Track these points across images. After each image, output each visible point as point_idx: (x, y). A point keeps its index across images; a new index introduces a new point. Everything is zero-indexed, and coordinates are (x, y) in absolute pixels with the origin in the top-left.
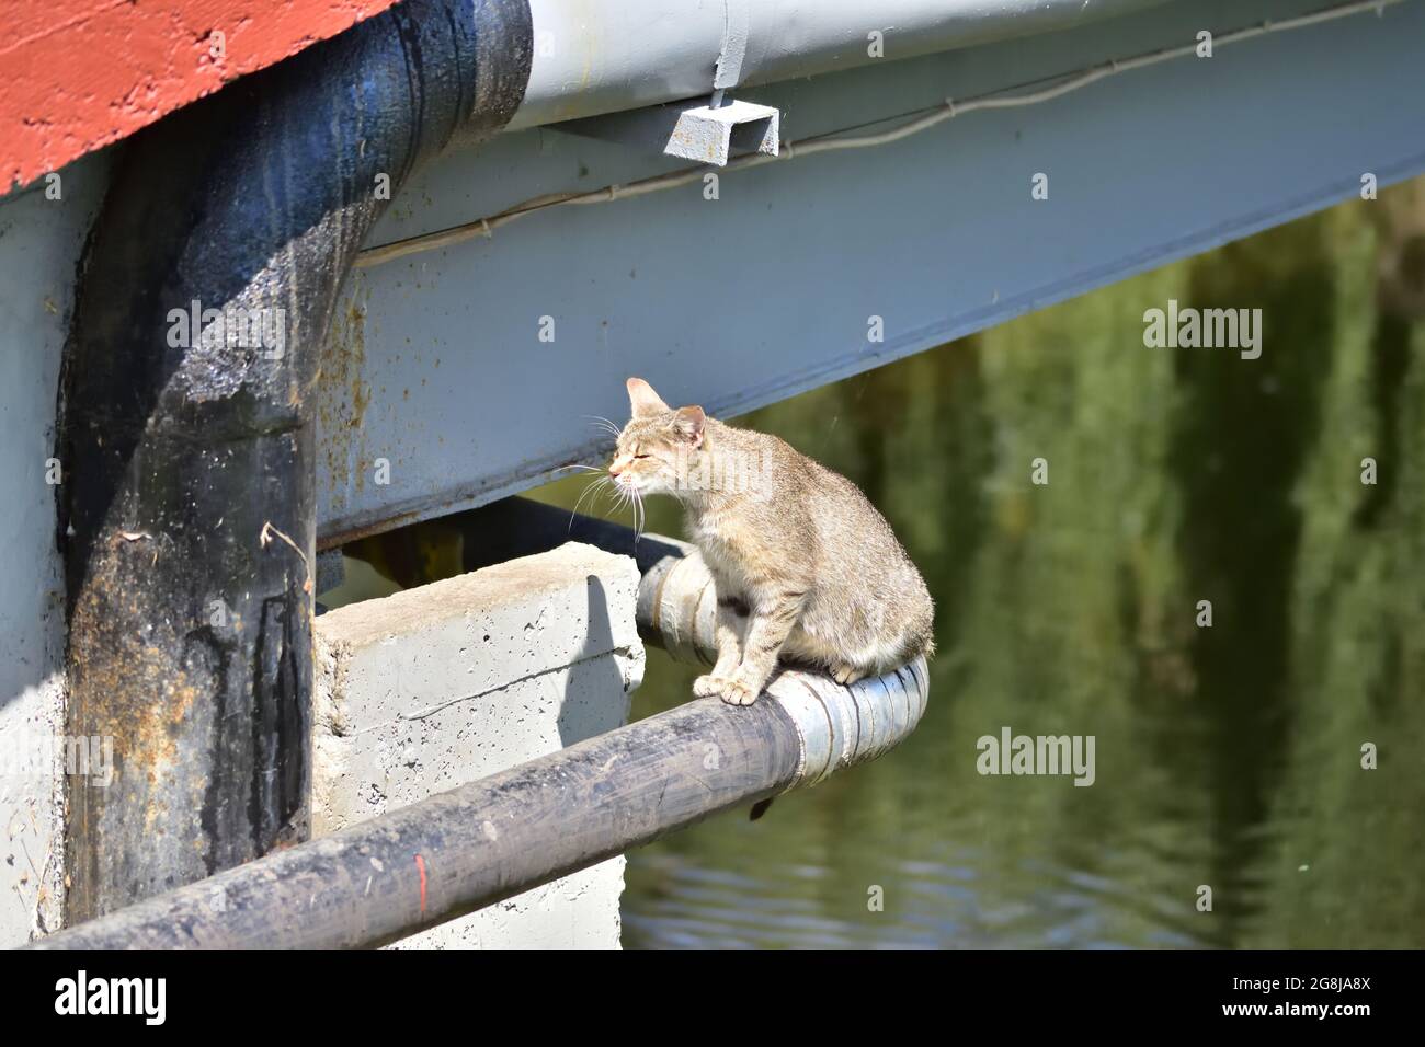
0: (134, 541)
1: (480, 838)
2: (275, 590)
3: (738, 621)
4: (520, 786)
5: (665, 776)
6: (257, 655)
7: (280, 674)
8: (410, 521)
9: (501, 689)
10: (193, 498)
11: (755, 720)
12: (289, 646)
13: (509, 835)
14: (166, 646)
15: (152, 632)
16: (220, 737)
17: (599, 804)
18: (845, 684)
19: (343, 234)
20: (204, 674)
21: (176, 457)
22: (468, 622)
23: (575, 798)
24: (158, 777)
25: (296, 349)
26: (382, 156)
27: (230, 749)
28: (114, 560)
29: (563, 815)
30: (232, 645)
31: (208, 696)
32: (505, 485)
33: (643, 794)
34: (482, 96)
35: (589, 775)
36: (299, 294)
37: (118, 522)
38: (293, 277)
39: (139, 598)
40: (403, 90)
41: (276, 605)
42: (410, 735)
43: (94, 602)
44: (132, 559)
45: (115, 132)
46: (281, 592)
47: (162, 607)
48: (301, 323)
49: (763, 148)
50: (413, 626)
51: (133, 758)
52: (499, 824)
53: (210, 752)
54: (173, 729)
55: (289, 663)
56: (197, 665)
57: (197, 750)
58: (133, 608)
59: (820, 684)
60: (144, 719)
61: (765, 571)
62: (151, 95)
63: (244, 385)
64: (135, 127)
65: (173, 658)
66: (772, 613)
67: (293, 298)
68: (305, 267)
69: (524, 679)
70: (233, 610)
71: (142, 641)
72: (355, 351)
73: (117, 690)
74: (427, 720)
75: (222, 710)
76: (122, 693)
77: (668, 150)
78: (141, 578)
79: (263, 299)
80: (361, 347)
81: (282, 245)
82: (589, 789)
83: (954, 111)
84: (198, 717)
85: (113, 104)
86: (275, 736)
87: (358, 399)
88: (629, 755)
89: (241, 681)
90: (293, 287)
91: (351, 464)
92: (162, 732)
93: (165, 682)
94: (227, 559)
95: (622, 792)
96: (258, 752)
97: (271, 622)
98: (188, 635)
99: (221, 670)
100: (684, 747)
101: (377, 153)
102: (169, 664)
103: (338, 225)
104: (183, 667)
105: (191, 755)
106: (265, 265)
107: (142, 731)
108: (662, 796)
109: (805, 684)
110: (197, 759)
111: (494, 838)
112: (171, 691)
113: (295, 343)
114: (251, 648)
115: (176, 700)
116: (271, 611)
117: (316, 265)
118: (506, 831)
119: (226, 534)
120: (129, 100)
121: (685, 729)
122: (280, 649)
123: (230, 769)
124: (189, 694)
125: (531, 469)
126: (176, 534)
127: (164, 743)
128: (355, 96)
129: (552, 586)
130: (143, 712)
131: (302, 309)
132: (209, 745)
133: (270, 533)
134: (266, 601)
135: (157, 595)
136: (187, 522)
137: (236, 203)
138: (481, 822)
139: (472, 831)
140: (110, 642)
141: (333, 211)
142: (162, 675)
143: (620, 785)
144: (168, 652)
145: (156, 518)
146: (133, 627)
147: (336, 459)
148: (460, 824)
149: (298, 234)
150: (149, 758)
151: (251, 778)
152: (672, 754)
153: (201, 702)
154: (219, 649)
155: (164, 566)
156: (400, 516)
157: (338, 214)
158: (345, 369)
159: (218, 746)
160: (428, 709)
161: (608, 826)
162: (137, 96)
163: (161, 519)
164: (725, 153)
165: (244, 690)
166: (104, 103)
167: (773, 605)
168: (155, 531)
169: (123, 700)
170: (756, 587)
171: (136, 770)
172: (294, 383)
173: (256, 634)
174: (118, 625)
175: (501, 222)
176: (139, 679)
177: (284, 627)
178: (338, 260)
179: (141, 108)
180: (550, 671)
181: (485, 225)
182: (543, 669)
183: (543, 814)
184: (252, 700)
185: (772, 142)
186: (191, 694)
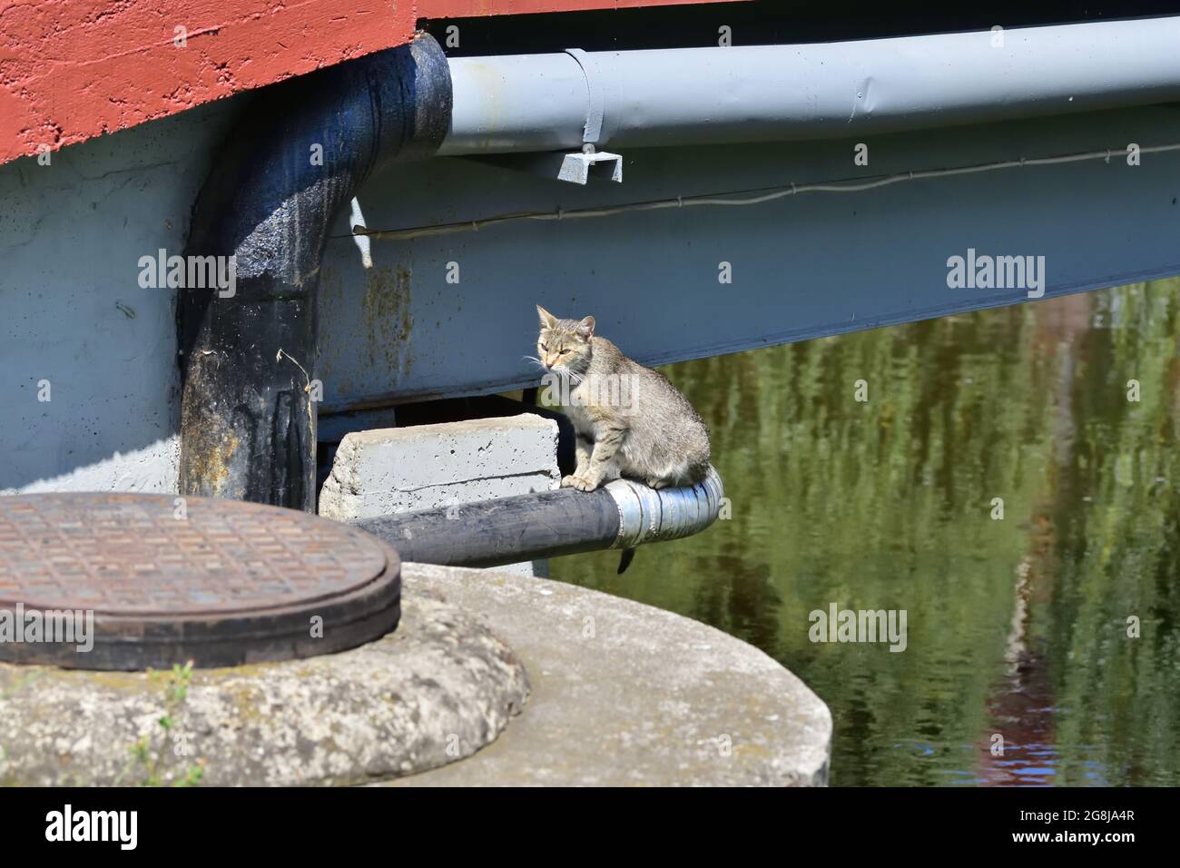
0: (208, 355)
1: (400, 536)
2: (285, 387)
3: (588, 446)
4: (433, 515)
5: (526, 521)
6: (274, 422)
7: (288, 435)
8: (437, 398)
9: (462, 483)
10: (238, 332)
11: (592, 499)
12: (294, 420)
13: (420, 538)
14: (223, 414)
15: (217, 406)
16: (252, 467)
17: (480, 529)
18: (654, 488)
19: (329, 193)
20: (243, 431)
21: (230, 308)
22: (440, 440)
23: (465, 525)
24: (218, 487)
25: (298, 253)
26: (354, 153)
27: (257, 474)
28: (198, 366)
29: (457, 532)
30: (259, 416)
31: (245, 443)
32: (503, 385)
33: (510, 529)
34: (419, 126)
35: (477, 514)
36: (300, 223)
37: (201, 346)
38: (297, 214)
39: (210, 387)
40: (367, 118)
41: (286, 396)
42: (402, 500)
43: (190, 391)
44: (207, 364)
45: (166, 112)
46: (289, 389)
47: (222, 392)
48: (302, 239)
49: (614, 178)
50: (404, 438)
51: (206, 477)
52: (414, 531)
53: (246, 475)
54: (227, 461)
55: (293, 429)
56: (239, 426)
57: (239, 473)
58: (207, 393)
59: (637, 487)
60: (212, 456)
61: (599, 414)
62: (189, 94)
63: (266, 270)
64: (178, 110)
65: (227, 421)
66: (604, 440)
67: (297, 225)
68: (304, 209)
69: (479, 480)
70: (260, 395)
71: (211, 412)
72: (404, 295)
73: (199, 439)
74: (413, 493)
75: (253, 452)
76: (201, 441)
77: (560, 177)
78: (211, 376)
79: (279, 224)
80: (408, 293)
81: (290, 196)
82: (475, 521)
83: (795, 190)
84: (240, 455)
85: (164, 97)
86: (285, 470)
87: (406, 324)
88: (505, 507)
89: (264, 437)
90: (297, 219)
91: (402, 360)
92: (220, 463)
93: (223, 435)
94: (257, 367)
95: (497, 526)
96: (274, 477)
97: (283, 405)
98: (236, 408)
99: (253, 429)
100: (542, 507)
101: (351, 150)
102: (225, 424)
103: (326, 188)
104: (232, 427)
105: (236, 476)
106: (280, 206)
107: (211, 462)
108: (523, 532)
109: (629, 486)
110: (239, 478)
111: (410, 538)
112: (226, 439)
113: (298, 250)
114: (270, 418)
115: (228, 445)
116: (282, 399)
117: (312, 208)
118: (418, 536)
119: (256, 353)
120: (176, 95)
121: (545, 499)
122: (288, 421)
123: (257, 486)
124: (235, 441)
125: (522, 379)
126: (229, 351)
127: (222, 469)
128: (339, 119)
129: (498, 428)
130: (211, 451)
131: (303, 231)
132: (246, 471)
133: (281, 354)
134: (279, 393)
135: (219, 385)
136: (235, 346)
137: (267, 172)
138: (403, 529)
139: (396, 532)
140: (196, 413)
141: (322, 179)
142: (221, 430)
143: (496, 522)
144: (224, 418)
145: (219, 341)
146: (207, 403)
147: (391, 357)
148: (390, 528)
149: (300, 190)
150: (214, 477)
151: (270, 492)
152: (532, 510)
153: (242, 447)
154: (253, 419)
155: (223, 369)
156: (431, 394)
157: (326, 182)
158: (397, 305)
159: (250, 471)
160: (413, 488)
161: (486, 543)
162: (180, 94)
163: (221, 343)
164: (585, 177)
165: (266, 442)
166: (159, 95)
167: (604, 435)
168: (219, 349)
169: (202, 445)
170: (595, 424)
171: (208, 484)
172: (297, 272)
173: (273, 410)
174: (200, 403)
175: (485, 224)
176: (210, 432)
177: (291, 410)
178: (326, 207)
179: (182, 101)
180: (496, 477)
181: (474, 225)
182: (491, 475)
183: (443, 530)
184: (271, 448)
185: (618, 176)
186: (236, 442)
